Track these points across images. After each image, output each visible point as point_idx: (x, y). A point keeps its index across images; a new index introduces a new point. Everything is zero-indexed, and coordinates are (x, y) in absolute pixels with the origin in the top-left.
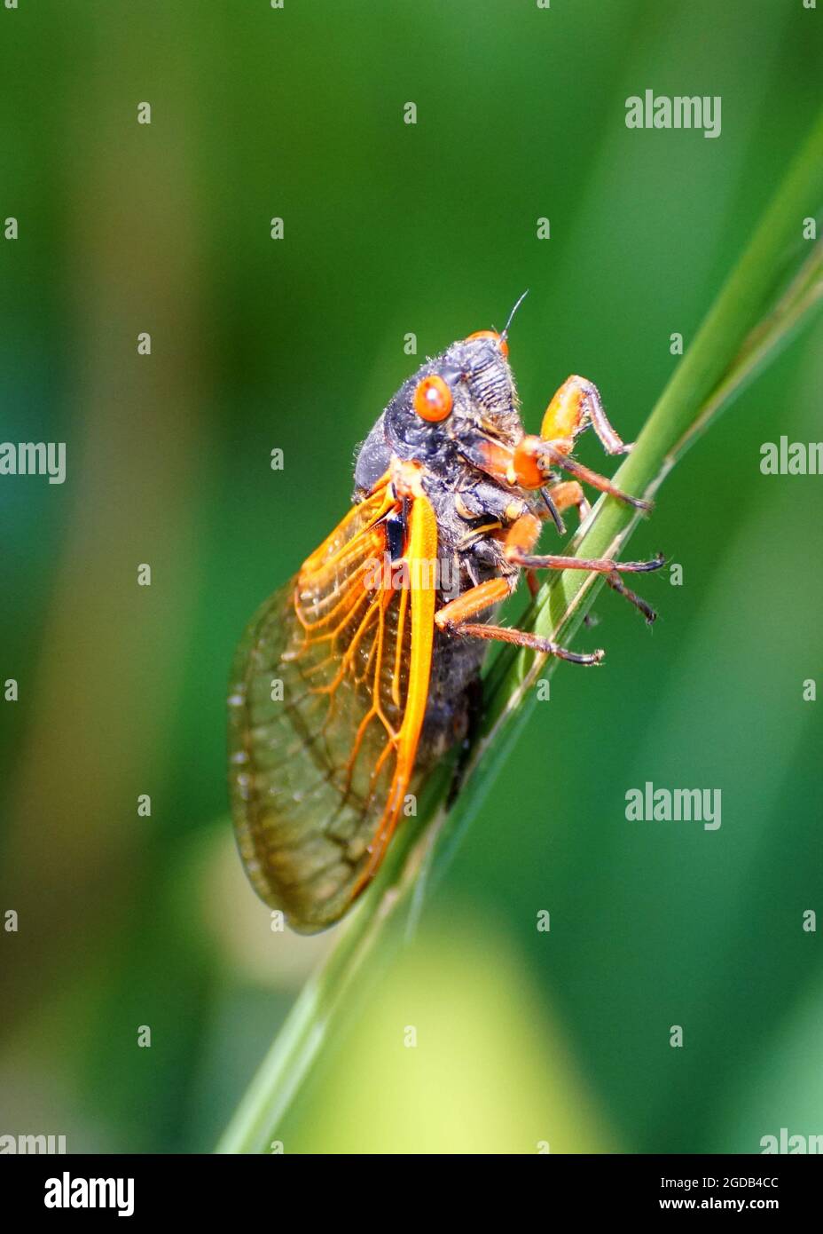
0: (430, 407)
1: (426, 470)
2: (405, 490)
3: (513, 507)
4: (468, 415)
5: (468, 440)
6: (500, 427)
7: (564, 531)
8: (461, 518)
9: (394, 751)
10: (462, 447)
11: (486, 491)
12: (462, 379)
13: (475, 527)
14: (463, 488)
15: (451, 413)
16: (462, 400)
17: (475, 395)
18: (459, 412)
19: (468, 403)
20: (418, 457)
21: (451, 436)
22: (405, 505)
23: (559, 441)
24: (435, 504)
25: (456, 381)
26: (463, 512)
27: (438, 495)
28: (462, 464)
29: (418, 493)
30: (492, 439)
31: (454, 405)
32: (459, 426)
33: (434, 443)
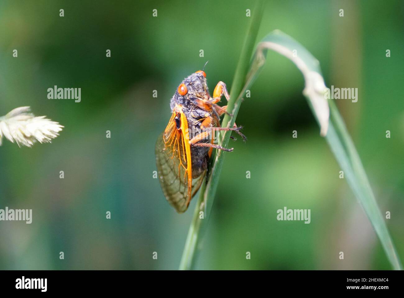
0: (182, 91)
1: (183, 107)
2: (178, 112)
3: (207, 114)
4: (192, 93)
5: (193, 99)
6: (201, 95)
7: (220, 120)
8: (194, 118)
9: (187, 173)
10: (191, 101)
11: (199, 111)
12: (190, 84)
13: (198, 120)
14: (193, 110)
15: (187, 93)
16: (190, 89)
17: (194, 89)
18: (189, 92)
19: (192, 90)
20: (181, 104)
21: (188, 98)
22: (179, 115)
23: (217, 98)
24: (186, 115)
25: (188, 85)
26: (194, 116)
27: (187, 113)
28: (192, 105)
29: (181, 112)
30: (199, 99)
31: (188, 91)
32: (190, 96)
33: (184, 100)
